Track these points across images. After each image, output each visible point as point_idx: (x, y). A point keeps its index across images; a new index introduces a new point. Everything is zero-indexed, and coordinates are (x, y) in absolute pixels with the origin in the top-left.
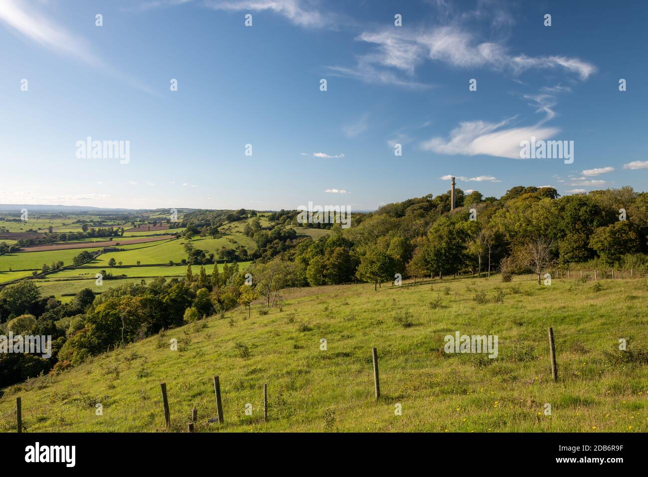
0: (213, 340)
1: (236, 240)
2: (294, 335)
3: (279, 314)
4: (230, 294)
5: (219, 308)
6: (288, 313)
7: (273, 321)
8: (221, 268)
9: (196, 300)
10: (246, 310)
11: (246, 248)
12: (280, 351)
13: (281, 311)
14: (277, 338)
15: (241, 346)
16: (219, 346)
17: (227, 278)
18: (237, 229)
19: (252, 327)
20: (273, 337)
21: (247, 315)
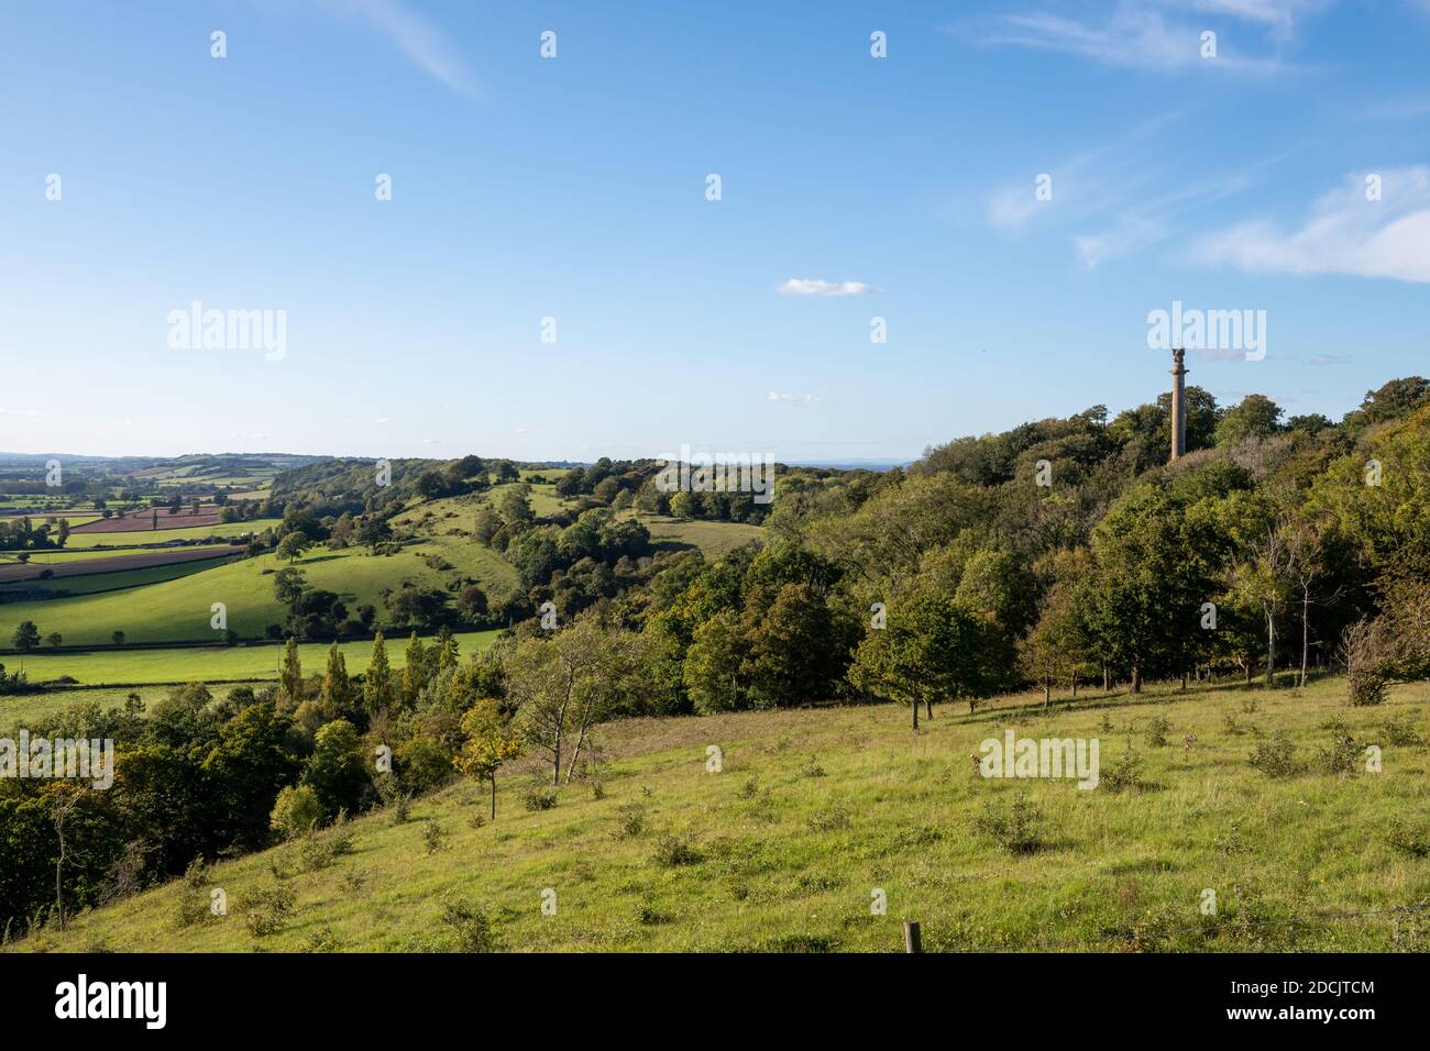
0: (369, 896)
1: (448, 560)
2: (642, 878)
3: (591, 804)
4: (430, 740)
5: (390, 788)
6: (622, 802)
7: (573, 831)
8: (398, 656)
9: (315, 761)
10: (482, 791)
11: (481, 587)
12: (596, 930)
13: (599, 795)
14: (584, 887)
15: (466, 916)
16: (391, 917)
17: (419, 686)
18: (452, 524)
19: (500, 849)
20: (573, 884)
21: (485, 810)
